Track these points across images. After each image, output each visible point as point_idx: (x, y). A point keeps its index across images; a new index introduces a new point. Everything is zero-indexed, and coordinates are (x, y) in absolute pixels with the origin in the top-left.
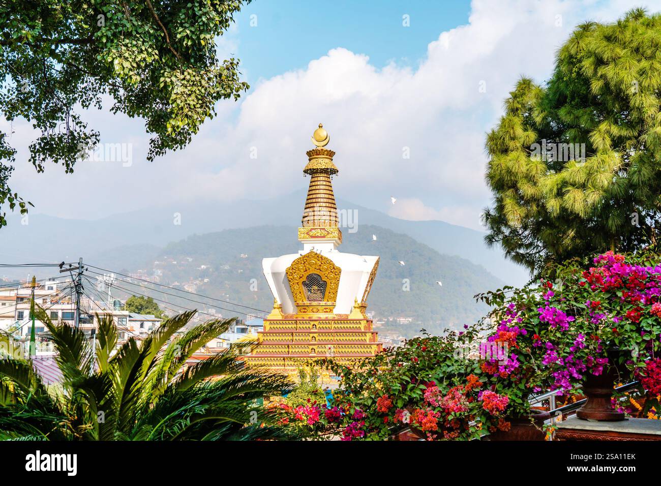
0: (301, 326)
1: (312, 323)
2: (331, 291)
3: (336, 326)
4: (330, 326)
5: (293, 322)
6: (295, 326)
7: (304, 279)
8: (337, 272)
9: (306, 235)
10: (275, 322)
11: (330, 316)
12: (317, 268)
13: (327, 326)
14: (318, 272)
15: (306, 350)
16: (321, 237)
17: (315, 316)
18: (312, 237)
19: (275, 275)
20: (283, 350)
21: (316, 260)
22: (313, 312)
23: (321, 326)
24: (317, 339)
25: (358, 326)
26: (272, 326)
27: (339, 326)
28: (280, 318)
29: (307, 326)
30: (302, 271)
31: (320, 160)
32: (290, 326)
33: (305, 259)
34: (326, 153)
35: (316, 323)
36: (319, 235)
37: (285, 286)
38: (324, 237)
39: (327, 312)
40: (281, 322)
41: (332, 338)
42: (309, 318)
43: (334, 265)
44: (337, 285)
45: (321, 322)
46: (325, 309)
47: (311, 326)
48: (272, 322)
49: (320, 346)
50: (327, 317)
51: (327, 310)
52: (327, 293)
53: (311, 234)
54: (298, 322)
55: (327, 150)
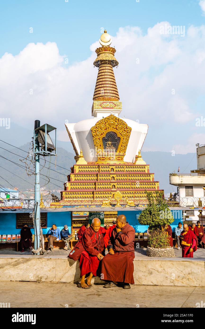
0: (103, 169)
1: (111, 167)
2: (123, 145)
3: (128, 169)
4: (123, 169)
5: (96, 167)
6: (98, 169)
7: (104, 135)
8: (128, 130)
9: (99, 106)
10: (83, 167)
11: (122, 163)
12: (114, 127)
13: (122, 169)
14: (115, 131)
15: (109, 187)
16: (110, 108)
17: (111, 163)
18: (104, 108)
19: (79, 134)
20: (91, 187)
21: (114, 121)
22: (110, 160)
23: (117, 169)
24: (116, 178)
25: (143, 169)
26: (81, 170)
27: (130, 169)
28: (86, 163)
29: (107, 169)
30: (103, 129)
31: (107, 55)
32: (94, 170)
33: (105, 120)
34: (111, 49)
35: (114, 167)
36: (108, 106)
37: (88, 141)
38: (112, 108)
39: (119, 160)
40: (87, 167)
41: (127, 178)
42: (107, 163)
43: (126, 125)
44: (128, 140)
45: (117, 166)
46: (118, 157)
47: (110, 170)
48: (80, 167)
49: (119, 183)
50: (120, 164)
51: (120, 159)
52: (120, 146)
53: (103, 106)
54: (100, 166)
55: (112, 48)
